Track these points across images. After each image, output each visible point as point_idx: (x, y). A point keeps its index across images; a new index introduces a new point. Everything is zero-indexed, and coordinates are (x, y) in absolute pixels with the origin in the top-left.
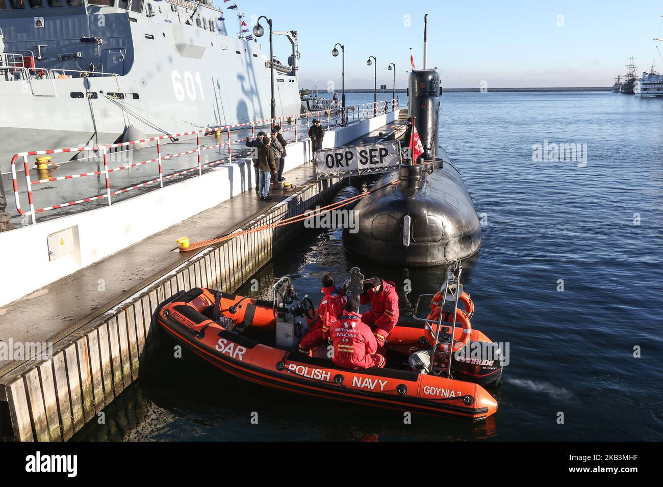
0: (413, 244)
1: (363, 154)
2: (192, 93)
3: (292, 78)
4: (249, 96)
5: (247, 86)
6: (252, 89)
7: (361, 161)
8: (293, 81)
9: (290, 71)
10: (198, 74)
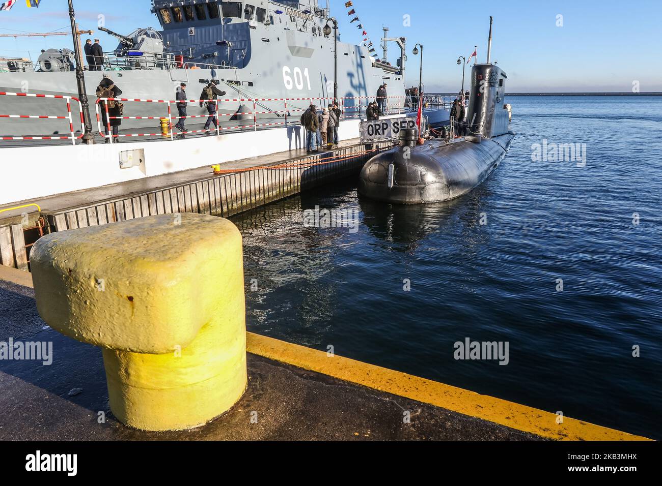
0: (395, 186)
1: (396, 125)
2: (299, 83)
3: (398, 76)
4: (356, 90)
5: (356, 81)
6: (360, 84)
7: (394, 130)
8: (399, 79)
9: (397, 71)
10: (306, 70)
